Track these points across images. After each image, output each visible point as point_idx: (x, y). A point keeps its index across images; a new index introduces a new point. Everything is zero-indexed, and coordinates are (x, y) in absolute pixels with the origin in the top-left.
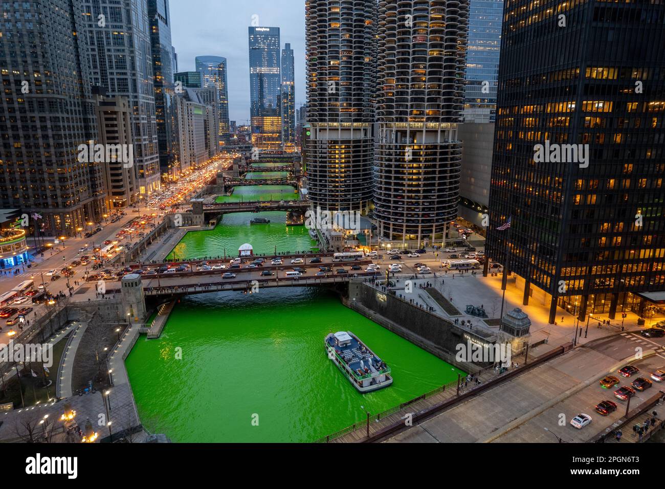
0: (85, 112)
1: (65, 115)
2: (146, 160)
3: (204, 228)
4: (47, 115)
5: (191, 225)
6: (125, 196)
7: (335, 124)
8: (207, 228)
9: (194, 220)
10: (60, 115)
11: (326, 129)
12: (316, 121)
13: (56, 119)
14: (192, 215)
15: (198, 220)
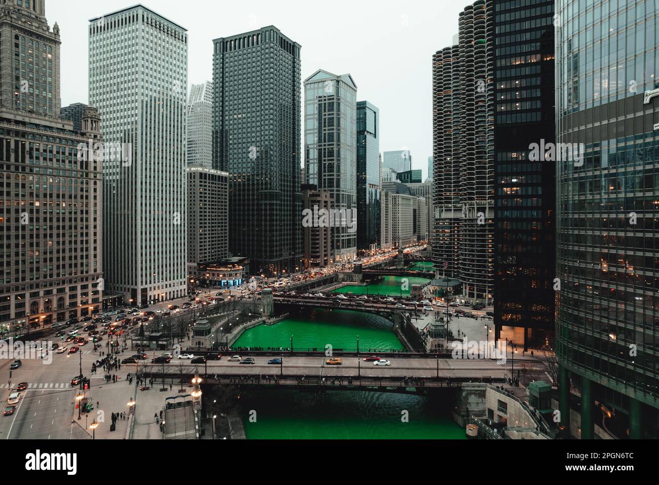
0: (294, 201)
1: (279, 202)
2: (343, 236)
3: (360, 284)
4: (268, 202)
5: (352, 281)
6: (319, 259)
7: (450, 205)
8: (363, 285)
9: (354, 278)
10: (275, 202)
11: (451, 210)
12: (442, 203)
13: (271, 205)
14: (353, 274)
15: (357, 278)
